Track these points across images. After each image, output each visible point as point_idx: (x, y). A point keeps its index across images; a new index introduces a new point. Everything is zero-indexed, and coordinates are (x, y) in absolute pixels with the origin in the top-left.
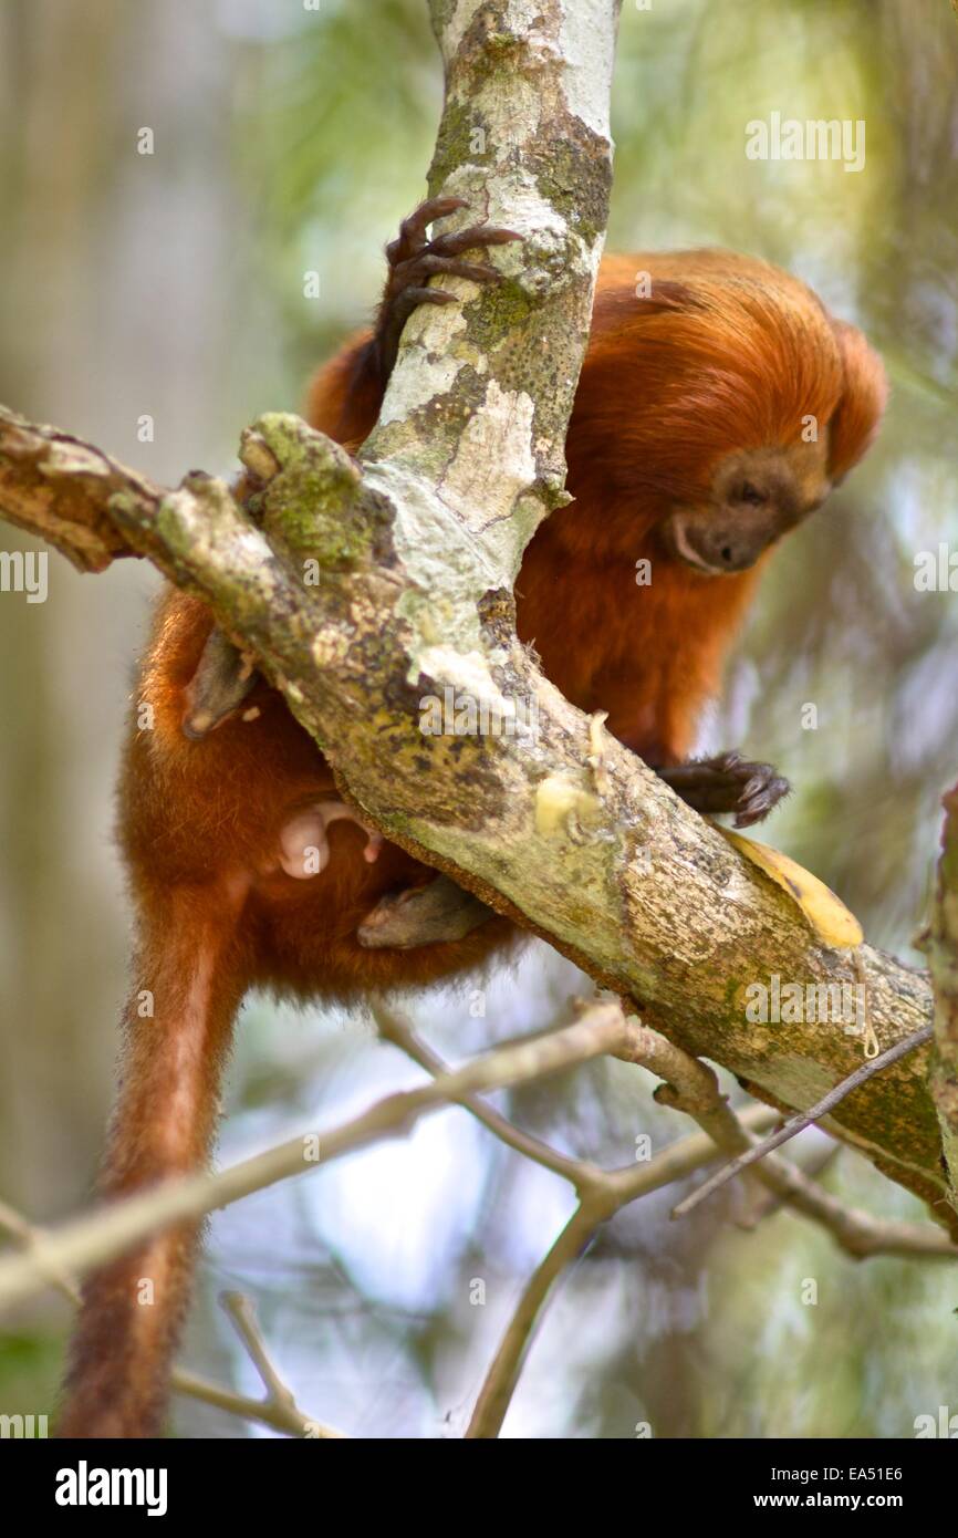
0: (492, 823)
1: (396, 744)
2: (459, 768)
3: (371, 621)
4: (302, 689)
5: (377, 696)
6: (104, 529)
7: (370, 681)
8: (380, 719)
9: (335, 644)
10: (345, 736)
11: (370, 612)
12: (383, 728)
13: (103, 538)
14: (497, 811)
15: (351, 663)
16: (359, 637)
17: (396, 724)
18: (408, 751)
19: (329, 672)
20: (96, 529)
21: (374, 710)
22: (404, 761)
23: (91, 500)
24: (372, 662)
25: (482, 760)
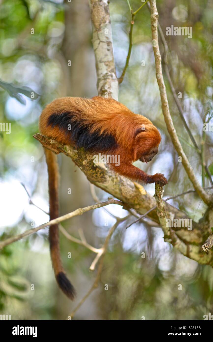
0: (105, 182)
1: (93, 174)
2: (101, 176)
3: (90, 159)
4: (82, 167)
5: (90, 168)
6: (58, 149)
7: (90, 166)
8: (91, 171)
9: (85, 162)
10: (87, 173)
11: (89, 158)
12: (92, 172)
13: (58, 150)
14: (106, 181)
15: (87, 164)
16: (88, 161)
17: (93, 171)
18: (95, 174)
19: (85, 165)
20: (57, 149)
21: (90, 170)
22: (94, 175)
23: (56, 146)
24: (90, 164)
25: (104, 175)
